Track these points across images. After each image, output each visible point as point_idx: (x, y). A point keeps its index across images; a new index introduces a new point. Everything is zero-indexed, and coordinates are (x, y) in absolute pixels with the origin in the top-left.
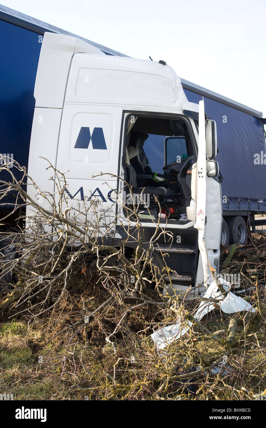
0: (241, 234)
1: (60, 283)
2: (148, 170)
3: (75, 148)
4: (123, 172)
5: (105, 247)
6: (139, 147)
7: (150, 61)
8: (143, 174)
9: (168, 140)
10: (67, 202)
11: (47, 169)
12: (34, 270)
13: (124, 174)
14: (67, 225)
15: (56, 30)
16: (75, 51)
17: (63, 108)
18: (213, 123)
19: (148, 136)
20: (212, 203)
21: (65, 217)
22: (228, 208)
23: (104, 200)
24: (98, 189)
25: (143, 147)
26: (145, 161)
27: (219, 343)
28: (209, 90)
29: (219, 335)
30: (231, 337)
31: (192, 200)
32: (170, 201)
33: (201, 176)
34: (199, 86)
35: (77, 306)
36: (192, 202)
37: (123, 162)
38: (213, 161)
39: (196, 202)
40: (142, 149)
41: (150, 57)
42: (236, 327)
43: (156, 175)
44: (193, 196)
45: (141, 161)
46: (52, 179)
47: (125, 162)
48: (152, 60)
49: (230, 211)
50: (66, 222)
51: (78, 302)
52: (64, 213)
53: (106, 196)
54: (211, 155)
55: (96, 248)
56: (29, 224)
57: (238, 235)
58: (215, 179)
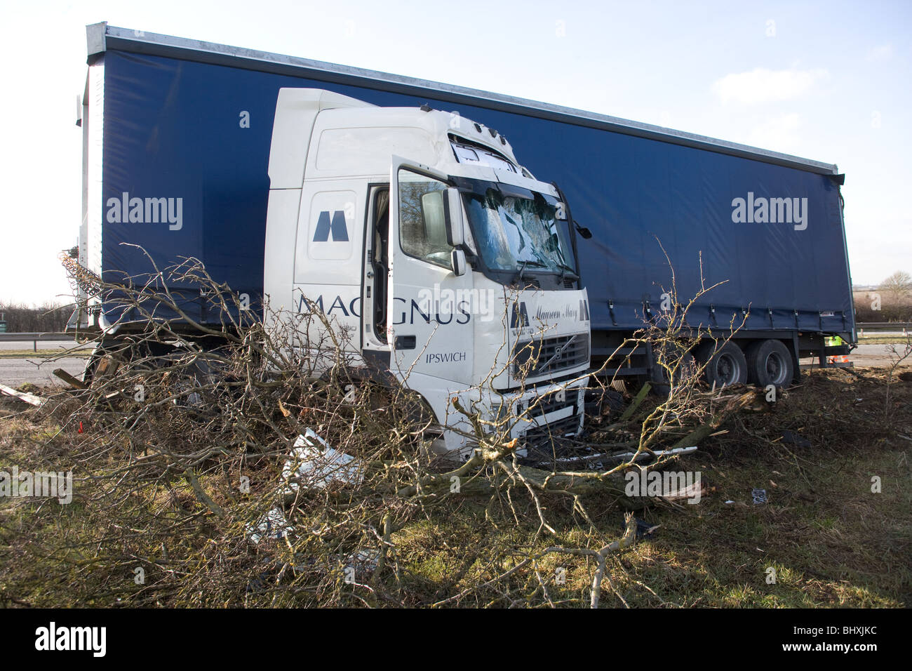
3: (314, 241)
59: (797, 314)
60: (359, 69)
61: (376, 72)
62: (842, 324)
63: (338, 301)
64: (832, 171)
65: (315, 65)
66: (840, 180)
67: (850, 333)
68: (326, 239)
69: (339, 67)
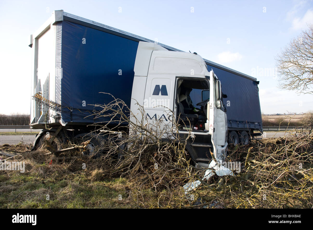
0: (245, 140)
1: (144, 160)
2: (192, 106)
3: (153, 95)
4: (176, 107)
5: (165, 143)
6: (187, 95)
7: (189, 53)
8: (189, 108)
9: (203, 92)
10: (147, 121)
11: (135, 104)
12: (131, 153)
13: (177, 108)
14: (146, 132)
15: (149, 41)
16: (153, 49)
17: (147, 76)
18: (219, 82)
19: (192, 89)
20: (220, 122)
21: (145, 128)
22: (238, 127)
23: (167, 120)
24: (163, 115)
25: (190, 95)
26: (190, 102)
27: (212, 190)
28: (227, 67)
29: (212, 186)
30: (218, 188)
31: (207, 120)
32: (201, 121)
33: (211, 108)
34: (222, 66)
35: (152, 172)
36: (207, 121)
37: (176, 101)
38: (219, 100)
39: (209, 120)
40: (189, 96)
41: (189, 51)
42: (222, 183)
43: (195, 109)
44: (208, 118)
45: (188, 101)
46: (139, 109)
47: (177, 101)
48: (191, 52)
49: (239, 128)
50: (145, 130)
51: (153, 170)
52: (145, 126)
53: (167, 118)
54: (218, 98)
55: (159, 143)
56: (131, 131)
57: (244, 141)
58: (222, 110)
59: (250, 123)
60: (139, 36)
61: (144, 38)
62: (259, 126)
63: (163, 116)
64: (255, 80)
65: (126, 33)
66: (258, 83)
67: (261, 129)
68: (158, 94)
69: (133, 35)
